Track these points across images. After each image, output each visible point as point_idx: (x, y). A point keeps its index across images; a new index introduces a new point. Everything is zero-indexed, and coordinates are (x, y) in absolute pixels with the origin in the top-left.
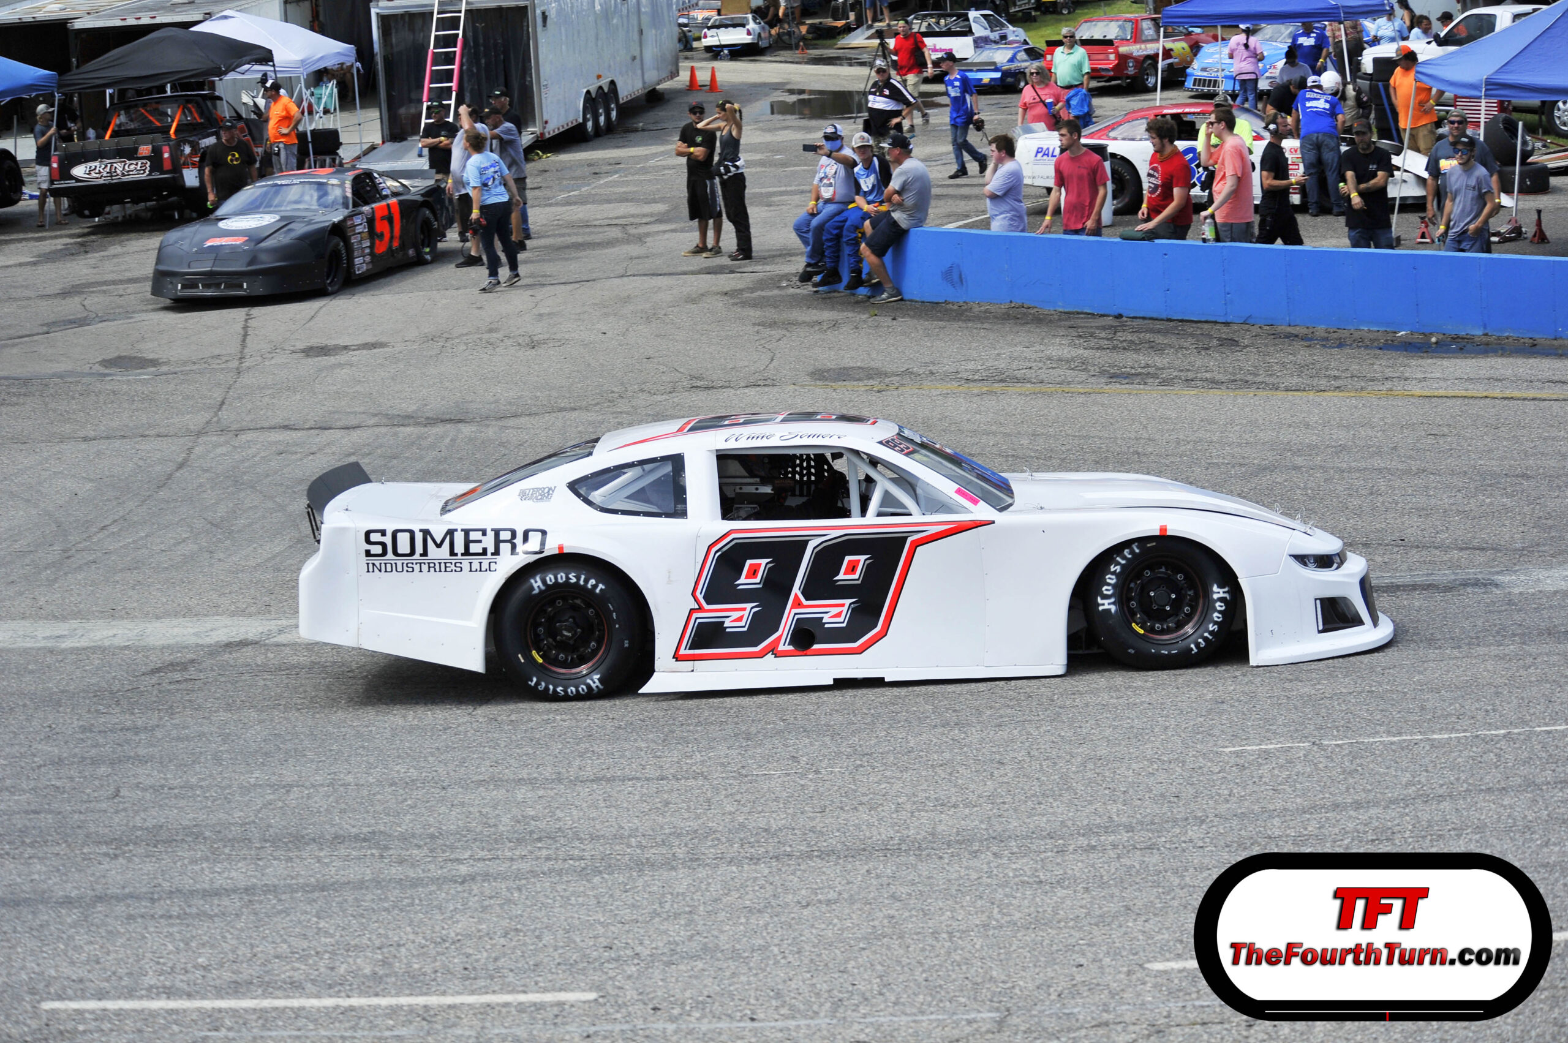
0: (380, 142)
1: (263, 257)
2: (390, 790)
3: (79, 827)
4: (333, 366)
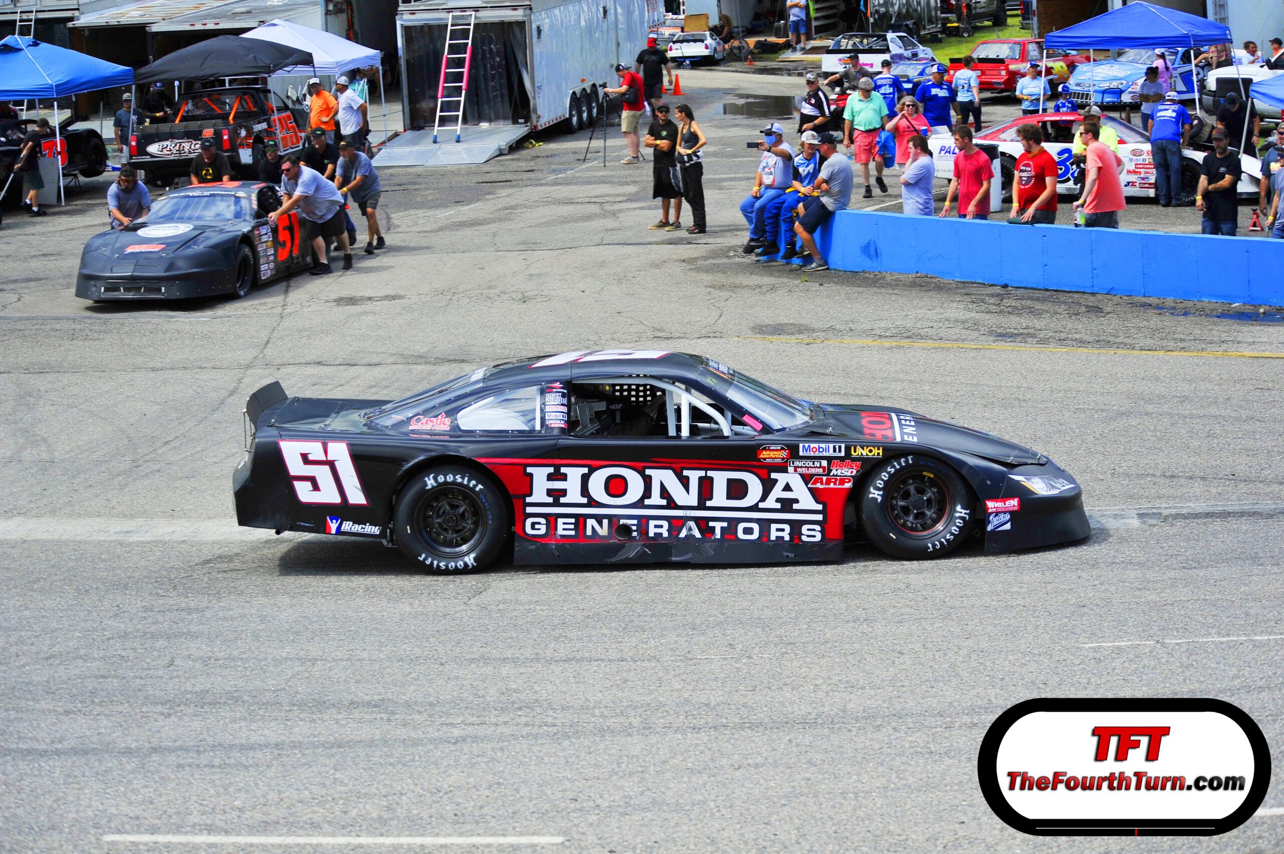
0: (402, 130)
3: (140, 690)
4: (360, 314)
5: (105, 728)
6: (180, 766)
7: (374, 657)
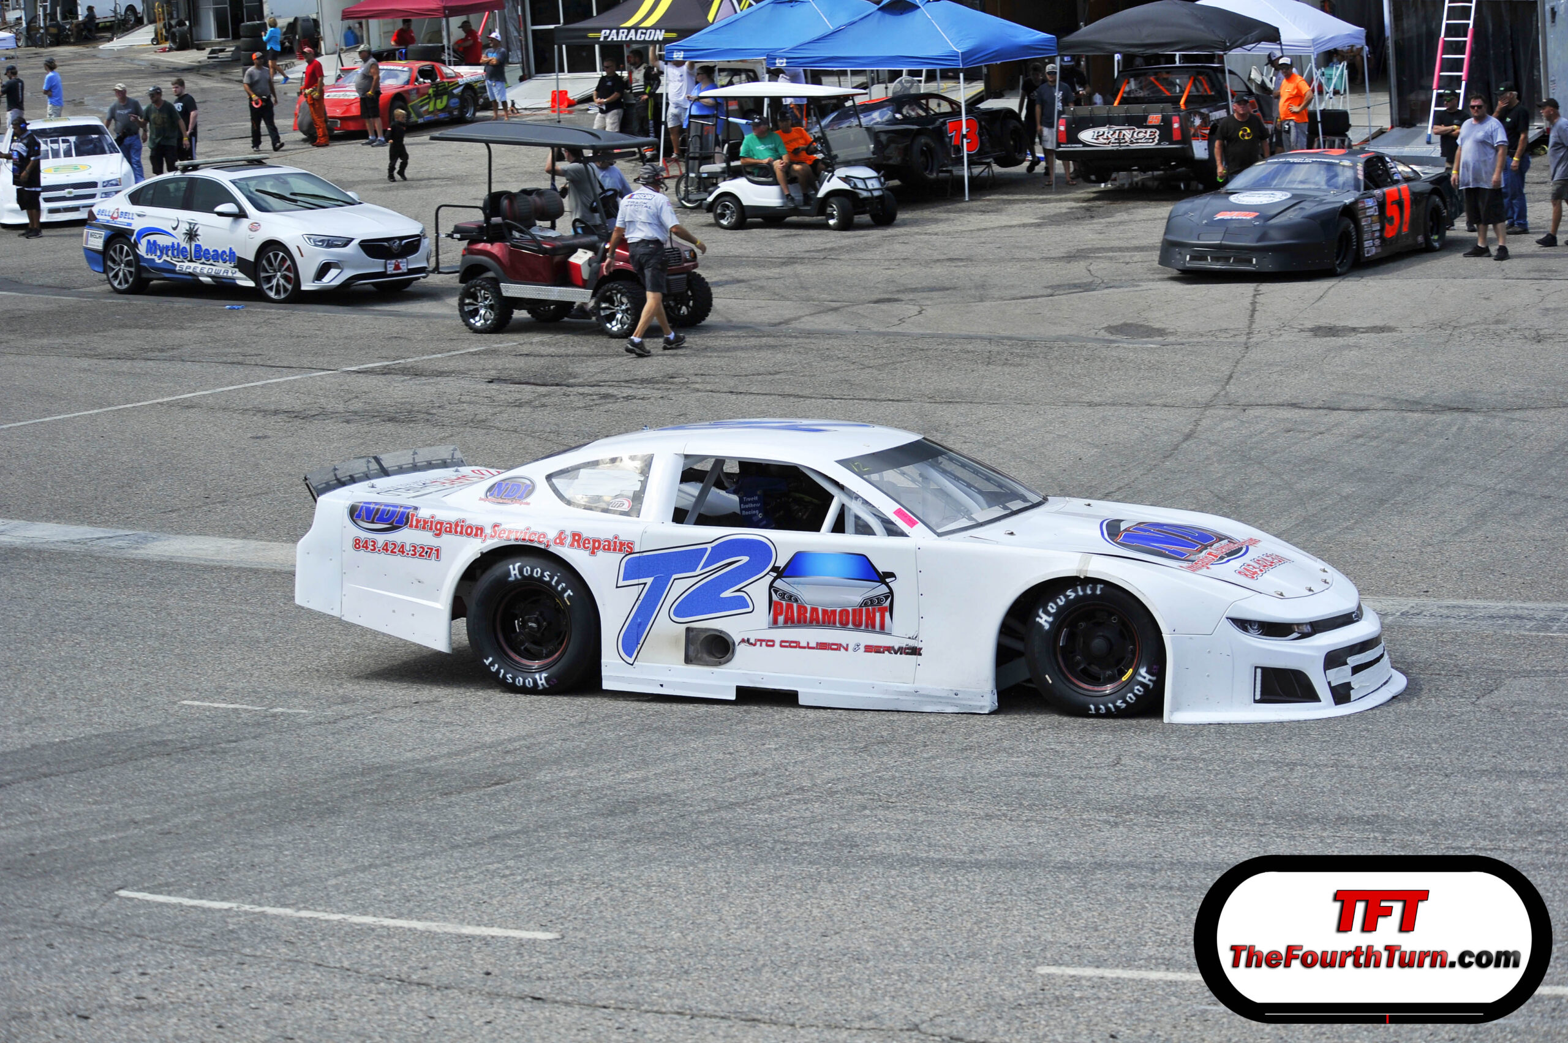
0: (1389, 126)
1: (1273, 233)
2: (1393, 774)
3: (1079, 792)
4: (1342, 348)
5: (1037, 837)
6: (1130, 886)
7: (1366, 764)
